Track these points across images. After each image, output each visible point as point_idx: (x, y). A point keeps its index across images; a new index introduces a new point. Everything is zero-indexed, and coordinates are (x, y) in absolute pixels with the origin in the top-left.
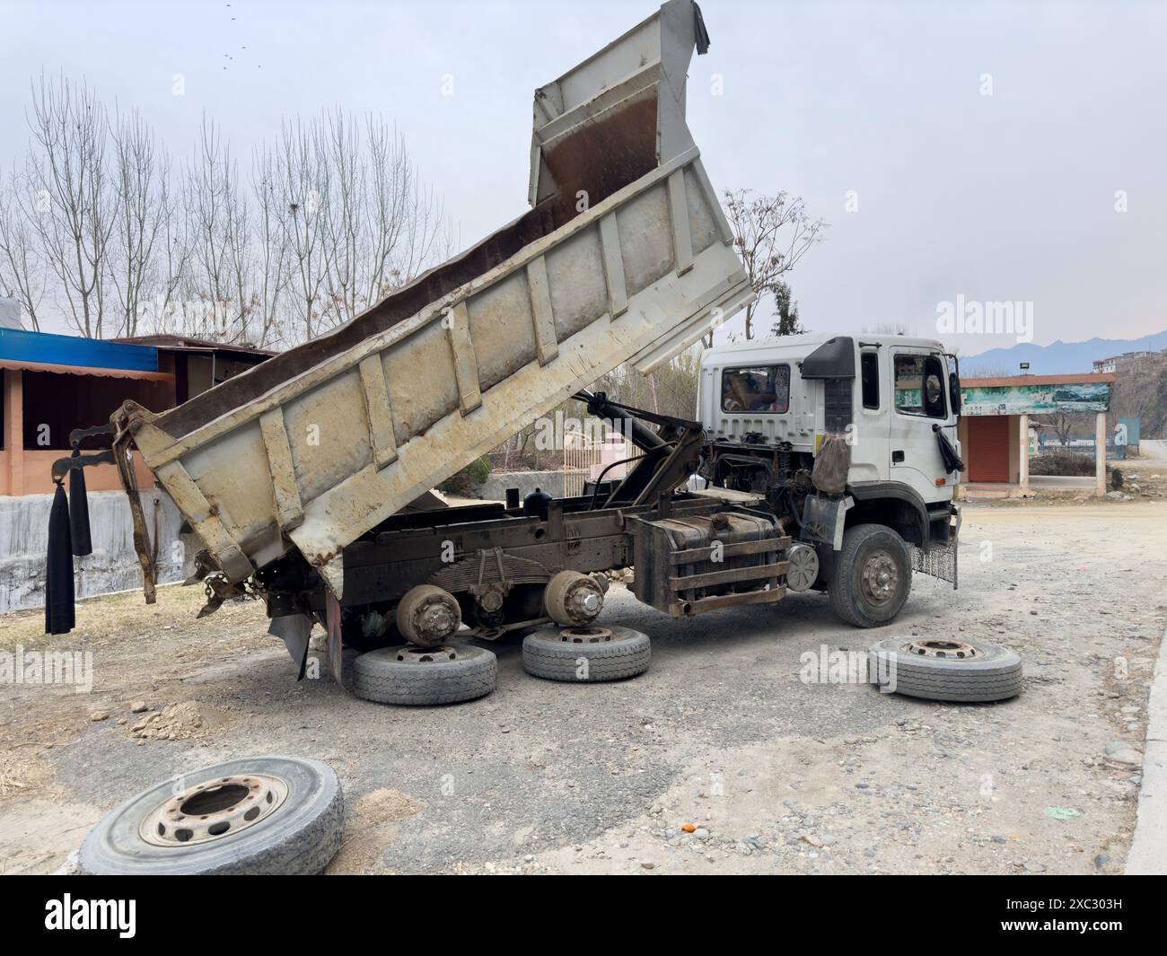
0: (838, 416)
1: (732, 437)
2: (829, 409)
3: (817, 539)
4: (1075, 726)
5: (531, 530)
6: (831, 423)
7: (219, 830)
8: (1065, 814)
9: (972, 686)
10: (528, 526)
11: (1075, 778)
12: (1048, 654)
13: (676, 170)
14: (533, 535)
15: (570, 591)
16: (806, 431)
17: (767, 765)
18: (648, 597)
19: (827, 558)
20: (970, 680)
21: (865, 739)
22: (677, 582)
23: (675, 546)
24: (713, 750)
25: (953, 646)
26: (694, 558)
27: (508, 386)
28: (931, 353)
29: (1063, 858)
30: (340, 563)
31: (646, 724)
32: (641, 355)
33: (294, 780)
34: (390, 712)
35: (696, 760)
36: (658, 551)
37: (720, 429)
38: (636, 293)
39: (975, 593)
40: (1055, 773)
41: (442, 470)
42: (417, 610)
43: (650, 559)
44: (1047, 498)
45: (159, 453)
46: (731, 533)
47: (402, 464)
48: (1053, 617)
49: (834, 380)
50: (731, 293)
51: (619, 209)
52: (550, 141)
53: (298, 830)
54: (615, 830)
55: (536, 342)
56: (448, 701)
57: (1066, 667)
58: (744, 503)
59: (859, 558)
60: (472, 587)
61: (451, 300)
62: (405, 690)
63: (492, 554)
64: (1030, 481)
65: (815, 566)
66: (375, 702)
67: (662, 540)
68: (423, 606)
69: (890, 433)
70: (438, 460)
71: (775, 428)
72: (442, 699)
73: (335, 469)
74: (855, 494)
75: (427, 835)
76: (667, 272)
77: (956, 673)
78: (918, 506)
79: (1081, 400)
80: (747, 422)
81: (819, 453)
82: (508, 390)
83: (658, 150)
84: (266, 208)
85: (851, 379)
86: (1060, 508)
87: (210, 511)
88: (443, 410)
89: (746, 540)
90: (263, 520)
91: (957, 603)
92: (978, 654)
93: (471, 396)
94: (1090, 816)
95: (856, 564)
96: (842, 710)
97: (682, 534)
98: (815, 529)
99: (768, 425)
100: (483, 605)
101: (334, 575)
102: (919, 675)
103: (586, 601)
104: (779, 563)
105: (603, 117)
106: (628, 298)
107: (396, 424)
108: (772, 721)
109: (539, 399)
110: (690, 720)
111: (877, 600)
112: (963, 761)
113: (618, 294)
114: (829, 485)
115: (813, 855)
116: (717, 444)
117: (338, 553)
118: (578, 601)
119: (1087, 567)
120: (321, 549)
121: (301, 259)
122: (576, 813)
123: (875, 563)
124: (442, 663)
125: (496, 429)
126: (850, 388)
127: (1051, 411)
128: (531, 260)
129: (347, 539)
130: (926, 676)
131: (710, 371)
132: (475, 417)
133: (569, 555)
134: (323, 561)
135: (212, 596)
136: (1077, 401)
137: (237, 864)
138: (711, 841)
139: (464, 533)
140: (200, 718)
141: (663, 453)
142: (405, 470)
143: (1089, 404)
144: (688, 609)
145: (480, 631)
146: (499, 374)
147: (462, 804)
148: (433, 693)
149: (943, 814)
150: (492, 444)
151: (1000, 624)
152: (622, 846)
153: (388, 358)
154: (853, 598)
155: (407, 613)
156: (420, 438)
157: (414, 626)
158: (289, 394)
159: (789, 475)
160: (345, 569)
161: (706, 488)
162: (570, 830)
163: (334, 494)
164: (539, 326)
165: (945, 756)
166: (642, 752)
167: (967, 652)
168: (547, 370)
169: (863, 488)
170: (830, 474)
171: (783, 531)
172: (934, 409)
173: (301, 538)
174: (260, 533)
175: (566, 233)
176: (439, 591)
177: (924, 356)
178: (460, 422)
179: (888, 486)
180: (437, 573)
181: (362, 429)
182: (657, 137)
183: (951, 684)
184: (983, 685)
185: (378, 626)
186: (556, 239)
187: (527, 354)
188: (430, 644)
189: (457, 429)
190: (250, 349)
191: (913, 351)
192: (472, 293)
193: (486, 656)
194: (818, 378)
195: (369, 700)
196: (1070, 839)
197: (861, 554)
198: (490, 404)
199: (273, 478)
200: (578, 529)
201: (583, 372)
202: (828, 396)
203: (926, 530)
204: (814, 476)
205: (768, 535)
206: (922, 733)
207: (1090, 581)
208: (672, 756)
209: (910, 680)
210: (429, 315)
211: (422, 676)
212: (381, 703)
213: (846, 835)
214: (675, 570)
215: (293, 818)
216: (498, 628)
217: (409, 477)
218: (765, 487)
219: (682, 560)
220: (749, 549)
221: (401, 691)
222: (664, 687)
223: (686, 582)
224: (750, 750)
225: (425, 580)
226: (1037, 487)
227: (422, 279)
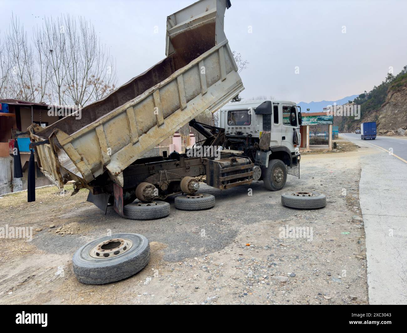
0: (267, 126)
1: (231, 133)
2: (264, 124)
3: (261, 164)
4: (342, 213)
5: (175, 164)
6: (265, 128)
7: (117, 253)
8: (347, 233)
9: (314, 204)
10: (174, 163)
11: (346, 225)
12: (329, 195)
13: (221, 47)
14: (176, 166)
15: (189, 183)
16: (256, 131)
17: (262, 228)
18: (211, 184)
19: (263, 169)
20: (314, 202)
21: (287, 220)
22: (222, 179)
23: (221, 168)
24: (245, 225)
25: (306, 193)
26: (227, 171)
27: (172, 117)
28: (293, 106)
29: (349, 243)
30: (122, 175)
31: (222, 220)
32: (211, 107)
33: (133, 239)
34: (140, 222)
35: (241, 228)
36: (215, 169)
37: (227, 131)
38: (209, 87)
39: (303, 180)
40: (341, 224)
41: (152, 144)
42: (144, 190)
43: (212, 172)
44: (315, 152)
45: (64, 140)
46: (237, 163)
47: (140, 143)
48: (327, 186)
49: (266, 115)
50: (237, 87)
51: (204, 59)
52: (173, 34)
53: (142, 251)
54: (227, 247)
55: (180, 102)
56: (158, 217)
57: (335, 198)
58: (238, 154)
59: (272, 170)
60: (158, 182)
61: (154, 89)
62: (144, 215)
63: (164, 172)
64: (310, 147)
65: (260, 173)
66: (134, 219)
67: (216, 166)
68: (145, 189)
69: (281, 131)
70: (151, 141)
71: (246, 131)
72: (156, 217)
73: (120, 145)
74: (272, 150)
75: (173, 252)
76: (219, 80)
77: (309, 201)
78: (289, 153)
79: (325, 121)
80: (237, 128)
81: (261, 138)
82: (172, 118)
83: (216, 40)
84: (40, 51)
85: (271, 114)
86: (319, 155)
87: (81, 159)
88: (152, 125)
89: (242, 165)
90: (98, 162)
91: (298, 183)
92: (314, 195)
93: (161, 120)
94: (353, 233)
95: (272, 172)
96: (278, 213)
97: (223, 164)
98: (260, 161)
99: (244, 129)
100: (162, 188)
101: (121, 179)
102: (299, 202)
103: (195, 185)
104: (251, 172)
105: (194, 28)
106: (207, 88)
107: (138, 130)
108: (258, 217)
109: (181, 121)
110: (234, 218)
111: (278, 182)
112: (316, 223)
113: (204, 87)
114: (264, 148)
115: (285, 248)
116: (227, 135)
117: (121, 172)
118: (192, 186)
119: (332, 171)
120: (116, 171)
121: (55, 71)
122: (215, 243)
123: (277, 171)
124: (154, 206)
125: (169, 131)
126: (270, 117)
127: (316, 124)
128: (178, 76)
129: (124, 168)
130: (301, 202)
131: (224, 112)
132: (162, 127)
133: (186, 172)
134: (117, 175)
135: (75, 188)
136: (324, 121)
137: (128, 261)
138: (256, 247)
139: (155, 165)
140: (79, 227)
141: (213, 138)
142: (141, 145)
143: (327, 122)
144: (225, 187)
145: (160, 197)
146: (169, 113)
147: (180, 244)
148: (153, 215)
149: (315, 236)
150: (167, 136)
151: (313, 188)
152: (231, 251)
153: (135, 108)
154: (271, 182)
155: (140, 191)
156: (145, 134)
157: (143, 195)
158: (105, 120)
159: (251, 145)
160: (124, 177)
161: (223, 150)
162: (215, 248)
163: (119, 153)
164: (181, 97)
165: (311, 222)
166: (224, 227)
167: (311, 194)
168: (183, 112)
169: (274, 148)
170: (265, 144)
171: (252, 162)
172: (293, 123)
173: (109, 167)
174: (96, 166)
175: (189, 67)
176: (150, 184)
177: (290, 107)
178: (157, 129)
179: (281, 147)
180: (147, 178)
181: (127, 131)
182: (216, 36)
183: (308, 204)
184: (317, 204)
185: (129, 196)
186: (186, 69)
187: (177, 107)
188: (149, 200)
189: (156, 131)
190: (43, 104)
191: (288, 105)
192: (161, 86)
193: (167, 204)
194: (260, 114)
195: (131, 219)
196: (350, 239)
197: (273, 169)
198: (166, 123)
199: (101, 148)
200: (189, 163)
201: (194, 112)
202: (264, 120)
203: (291, 161)
204: (260, 145)
205: (247, 163)
206: (302, 217)
207: (334, 175)
208: (234, 227)
209: (296, 204)
210: (148, 94)
211: (150, 210)
212: (136, 220)
213: (292, 243)
214: (221, 175)
215: (139, 248)
216: (165, 196)
217: (142, 147)
218: (243, 149)
219: (224, 172)
220: (242, 168)
221: (143, 215)
222: (222, 210)
223: (225, 178)
224: (256, 225)
225: (144, 181)
226: (312, 148)
227: (132, 81)
